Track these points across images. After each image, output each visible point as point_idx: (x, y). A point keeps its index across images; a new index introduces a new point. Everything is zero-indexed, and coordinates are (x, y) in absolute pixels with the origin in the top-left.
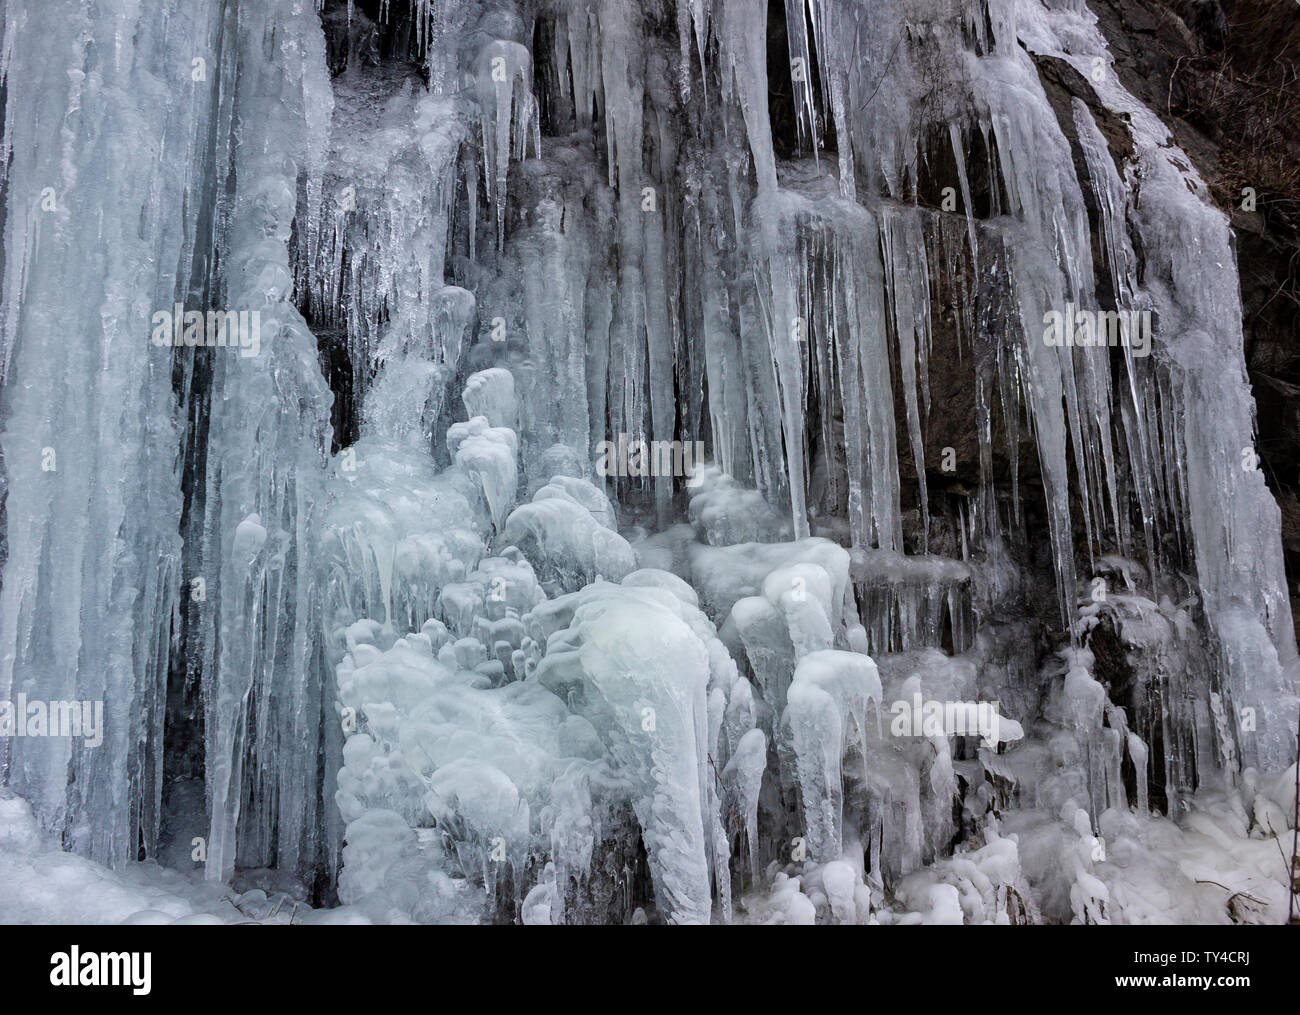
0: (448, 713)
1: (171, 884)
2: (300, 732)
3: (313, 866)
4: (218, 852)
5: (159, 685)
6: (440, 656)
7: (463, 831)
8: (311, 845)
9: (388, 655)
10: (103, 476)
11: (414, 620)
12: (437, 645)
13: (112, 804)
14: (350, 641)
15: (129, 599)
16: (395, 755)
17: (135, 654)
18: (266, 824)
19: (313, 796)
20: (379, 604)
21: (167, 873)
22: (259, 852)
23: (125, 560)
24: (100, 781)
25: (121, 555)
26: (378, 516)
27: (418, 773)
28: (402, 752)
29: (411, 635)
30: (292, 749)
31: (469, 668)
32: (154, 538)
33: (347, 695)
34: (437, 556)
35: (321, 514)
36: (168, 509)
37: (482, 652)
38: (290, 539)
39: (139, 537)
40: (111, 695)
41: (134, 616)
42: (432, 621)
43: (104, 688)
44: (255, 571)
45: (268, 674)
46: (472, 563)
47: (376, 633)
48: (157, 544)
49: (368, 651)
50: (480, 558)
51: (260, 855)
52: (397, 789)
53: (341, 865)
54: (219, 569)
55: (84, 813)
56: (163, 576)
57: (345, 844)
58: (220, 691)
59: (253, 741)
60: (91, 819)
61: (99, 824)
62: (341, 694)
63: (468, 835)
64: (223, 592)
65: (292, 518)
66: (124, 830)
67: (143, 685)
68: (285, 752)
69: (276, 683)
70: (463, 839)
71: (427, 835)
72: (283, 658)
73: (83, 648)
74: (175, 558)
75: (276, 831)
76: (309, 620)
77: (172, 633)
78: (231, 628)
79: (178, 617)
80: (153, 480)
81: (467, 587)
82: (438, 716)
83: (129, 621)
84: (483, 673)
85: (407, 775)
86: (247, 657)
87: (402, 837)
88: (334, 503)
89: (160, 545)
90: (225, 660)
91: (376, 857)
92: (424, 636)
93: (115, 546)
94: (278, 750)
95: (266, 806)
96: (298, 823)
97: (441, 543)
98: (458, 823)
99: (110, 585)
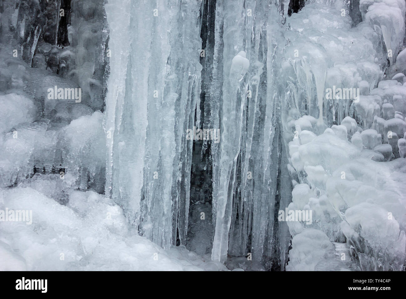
0: (357, 174)
1: (194, 260)
2: (266, 181)
3: (271, 259)
4: (219, 245)
5: (188, 149)
6: (352, 140)
7: (363, 246)
8: (270, 247)
9: (321, 137)
10: (159, 28)
11: (336, 118)
12: (350, 133)
13: (164, 214)
14: (298, 128)
15: (173, 99)
16: (323, 197)
17: (176, 132)
18: (245, 233)
19: (272, 218)
20: (315, 107)
21: (191, 254)
22: (240, 248)
23: (171, 77)
24: (157, 201)
25: (169, 74)
26: (317, 53)
27: (337, 209)
28: (328, 196)
29: (334, 126)
30: (262, 191)
31: (370, 148)
32: (186, 64)
33: (295, 160)
34: (352, 79)
35: (282, 52)
36: (194, 49)
37: (378, 139)
38: (263, 67)
39: (178, 63)
40: (163, 153)
41: (176, 109)
42: (348, 118)
43: (160, 149)
44: (243, 85)
45: (249, 146)
46: (374, 83)
47: (314, 124)
48: (188, 69)
49: (308, 135)
50: (379, 80)
51: (241, 249)
52: (323, 218)
53: (288, 260)
54: (222, 84)
55: (149, 217)
56: (191, 87)
57: (290, 248)
58: (222, 155)
59: (239, 184)
60: (153, 220)
61: (157, 224)
62: (291, 160)
63: (367, 250)
64: (224, 97)
65: (264, 54)
66: (169, 228)
67: (180, 148)
68: (257, 192)
69: (253, 152)
70: (363, 252)
71: (340, 247)
72: (257, 137)
73: (149, 127)
74: (198, 76)
75: (250, 237)
76: (273, 115)
77: (196, 120)
78: (228, 118)
79: (199, 111)
80: (185, 31)
81: (370, 98)
82: (351, 176)
83: (173, 112)
84: (379, 152)
85: (329, 210)
86: (237, 135)
87: (326, 247)
88: (289, 45)
89: (189, 69)
90: (225, 137)
91: (310, 256)
92: (342, 127)
93: (165, 69)
94: (253, 191)
95: (245, 222)
96: (264, 234)
97: (355, 70)
98: (360, 241)
99: (163, 91)
